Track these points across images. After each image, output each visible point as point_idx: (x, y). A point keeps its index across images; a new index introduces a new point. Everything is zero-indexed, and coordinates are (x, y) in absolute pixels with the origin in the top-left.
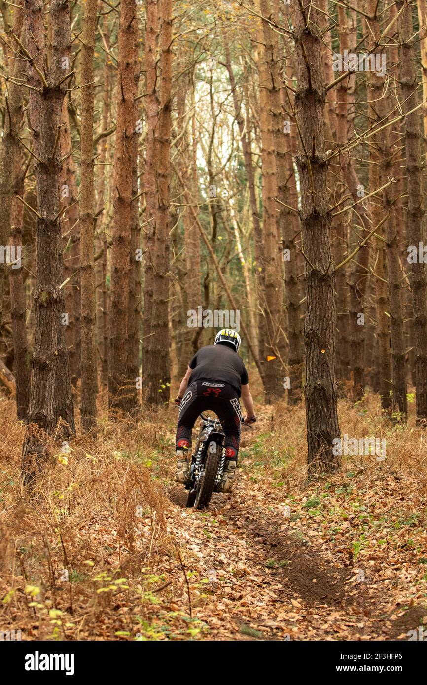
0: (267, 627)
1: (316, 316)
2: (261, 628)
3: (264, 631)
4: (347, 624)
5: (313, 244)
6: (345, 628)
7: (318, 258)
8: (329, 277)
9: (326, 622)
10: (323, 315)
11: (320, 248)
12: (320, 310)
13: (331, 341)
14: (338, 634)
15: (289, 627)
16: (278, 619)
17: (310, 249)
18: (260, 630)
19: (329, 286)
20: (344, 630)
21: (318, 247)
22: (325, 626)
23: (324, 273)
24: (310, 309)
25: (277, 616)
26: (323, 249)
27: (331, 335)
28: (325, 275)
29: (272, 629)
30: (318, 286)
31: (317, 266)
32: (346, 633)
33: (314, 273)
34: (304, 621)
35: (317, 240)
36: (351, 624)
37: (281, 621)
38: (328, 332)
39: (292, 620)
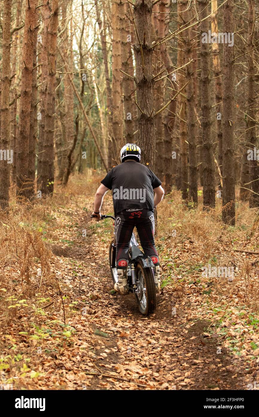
0: (111, 331)
1: (143, 142)
2: (107, 331)
3: (109, 333)
4: (160, 330)
5: (143, 98)
6: (158, 332)
7: (145, 107)
8: (152, 118)
9: (147, 329)
10: (148, 141)
11: (147, 100)
12: (146, 138)
13: (152, 157)
14: (154, 336)
15: (124, 331)
16: (118, 326)
17: (141, 101)
18: (106, 333)
19: (152, 124)
20: (157, 334)
21: (146, 101)
22: (146, 331)
23: (149, 116)
24: (140, 138)
25: (117, 325)
26: (149, 101)
27: (152, 153)
28: (150, 117)
29: (114, 332)
30: (145, 124)
31: (145, 112)
32: (159, 335)
33: (143, 116)
34: (133, 327)
35: (145, 96)
36: (162, 330)
37: (120, 327)
38: (150, 152)
39: (126, 327)
